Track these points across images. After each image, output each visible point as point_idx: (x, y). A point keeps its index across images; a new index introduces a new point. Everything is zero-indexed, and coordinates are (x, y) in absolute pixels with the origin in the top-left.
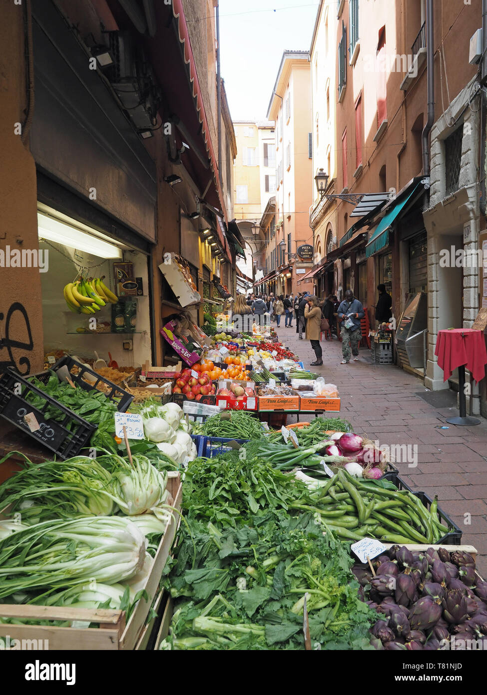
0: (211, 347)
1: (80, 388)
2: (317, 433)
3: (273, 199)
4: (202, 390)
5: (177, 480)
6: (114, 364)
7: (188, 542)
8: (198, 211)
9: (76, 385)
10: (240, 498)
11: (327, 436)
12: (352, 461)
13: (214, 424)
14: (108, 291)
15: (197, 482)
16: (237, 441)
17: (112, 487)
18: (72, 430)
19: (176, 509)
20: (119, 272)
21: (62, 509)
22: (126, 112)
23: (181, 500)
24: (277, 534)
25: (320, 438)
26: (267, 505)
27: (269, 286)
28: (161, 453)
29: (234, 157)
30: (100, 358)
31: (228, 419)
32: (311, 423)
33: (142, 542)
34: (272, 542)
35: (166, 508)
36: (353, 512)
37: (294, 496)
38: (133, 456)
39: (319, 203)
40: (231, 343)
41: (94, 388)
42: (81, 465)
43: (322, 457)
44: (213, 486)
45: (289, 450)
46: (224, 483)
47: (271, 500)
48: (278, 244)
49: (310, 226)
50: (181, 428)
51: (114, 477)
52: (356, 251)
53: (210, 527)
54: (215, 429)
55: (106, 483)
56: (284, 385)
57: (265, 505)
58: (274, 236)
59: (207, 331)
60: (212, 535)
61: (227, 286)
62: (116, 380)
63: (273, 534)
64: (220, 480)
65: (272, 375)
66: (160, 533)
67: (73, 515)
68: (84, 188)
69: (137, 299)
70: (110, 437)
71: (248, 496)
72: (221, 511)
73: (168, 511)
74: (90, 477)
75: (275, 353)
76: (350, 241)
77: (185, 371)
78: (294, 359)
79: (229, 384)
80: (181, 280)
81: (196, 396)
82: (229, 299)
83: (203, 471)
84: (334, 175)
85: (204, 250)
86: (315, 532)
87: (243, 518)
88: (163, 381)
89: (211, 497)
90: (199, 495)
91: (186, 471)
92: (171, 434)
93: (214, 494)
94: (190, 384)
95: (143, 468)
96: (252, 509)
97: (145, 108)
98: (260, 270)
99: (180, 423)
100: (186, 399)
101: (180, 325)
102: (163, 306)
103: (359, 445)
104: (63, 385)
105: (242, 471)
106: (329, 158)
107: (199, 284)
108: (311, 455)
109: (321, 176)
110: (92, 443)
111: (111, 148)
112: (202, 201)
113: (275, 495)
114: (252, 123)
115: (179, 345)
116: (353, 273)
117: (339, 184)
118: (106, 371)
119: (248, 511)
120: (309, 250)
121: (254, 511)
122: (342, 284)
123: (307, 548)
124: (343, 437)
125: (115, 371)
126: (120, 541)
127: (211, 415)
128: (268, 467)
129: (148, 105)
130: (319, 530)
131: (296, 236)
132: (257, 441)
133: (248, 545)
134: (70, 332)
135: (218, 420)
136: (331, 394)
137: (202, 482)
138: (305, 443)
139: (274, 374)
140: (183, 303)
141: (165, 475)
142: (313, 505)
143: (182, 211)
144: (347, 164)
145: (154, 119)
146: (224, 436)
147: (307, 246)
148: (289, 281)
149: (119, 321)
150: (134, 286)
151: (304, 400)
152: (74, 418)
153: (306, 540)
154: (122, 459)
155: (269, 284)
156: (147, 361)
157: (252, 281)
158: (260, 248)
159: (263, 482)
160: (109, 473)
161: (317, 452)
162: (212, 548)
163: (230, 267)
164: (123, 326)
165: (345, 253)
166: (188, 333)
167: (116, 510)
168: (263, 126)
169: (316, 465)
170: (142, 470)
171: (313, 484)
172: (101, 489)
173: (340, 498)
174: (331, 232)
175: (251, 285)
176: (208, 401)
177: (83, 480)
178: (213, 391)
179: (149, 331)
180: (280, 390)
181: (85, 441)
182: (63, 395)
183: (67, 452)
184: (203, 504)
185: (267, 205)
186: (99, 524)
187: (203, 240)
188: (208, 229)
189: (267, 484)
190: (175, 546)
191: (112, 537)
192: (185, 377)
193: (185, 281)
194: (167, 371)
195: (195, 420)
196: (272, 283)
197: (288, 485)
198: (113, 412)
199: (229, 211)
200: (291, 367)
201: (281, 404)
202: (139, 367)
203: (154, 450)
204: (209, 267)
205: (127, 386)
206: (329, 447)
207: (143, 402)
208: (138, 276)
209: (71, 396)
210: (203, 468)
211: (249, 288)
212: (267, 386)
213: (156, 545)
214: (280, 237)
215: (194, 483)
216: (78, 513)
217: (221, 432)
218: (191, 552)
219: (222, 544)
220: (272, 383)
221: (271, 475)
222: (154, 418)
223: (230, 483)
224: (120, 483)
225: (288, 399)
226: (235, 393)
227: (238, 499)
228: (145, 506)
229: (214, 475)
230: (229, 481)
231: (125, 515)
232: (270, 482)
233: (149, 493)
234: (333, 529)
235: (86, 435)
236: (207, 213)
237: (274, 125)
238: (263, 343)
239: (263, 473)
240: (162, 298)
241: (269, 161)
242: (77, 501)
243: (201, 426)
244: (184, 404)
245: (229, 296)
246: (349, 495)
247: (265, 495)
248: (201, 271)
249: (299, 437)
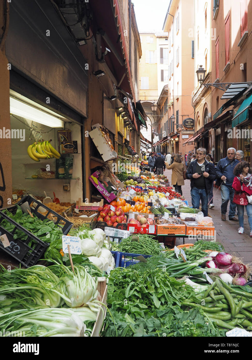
0: (123, 189)
1: (37, 217)
2: (199, 252)
3: (166, 86)
4: (118, 219)
5: (104, 283)
6: (57, 201)
7: (112, 327)
8: (115, 95)
9: (34, 215)
10: (147, 297)
11: (206, 254)
12: (225, 272)
13: (127, 244)
14: (53, 149)
15: (117, 284)
16: (143, 256)
17: (60, 287)
18: (32, 246)
19: (103, 304)
20: (61, 137)
21: (26, 302)
22: (68, 27)
23: (106, 298)
24: (174, 324)
25: (201, 255)
26: (166, 303)
27: (163, 147)
28: (91, 264)
29: (140, 58)
30: (48, 196)
31: (136, 240)
32: (195, 244)
33: (82, 327)
34: (171, 329)
35: (97, 303)
36: (226, 309)
37: (185, 296)
38: (74, 266)
39: (199, 89)
40: (137, 187)
41: (45, 218)
42: (39, 271)
43: (203, 269)
44: (128, 288)
45: (180, 264)
46: (136, 286)
47: (168, 298)
48: (169, 118)
49: (192, 105)
50: (104, 246)
51: (61, 281)
52: (224, 123)
53: (127, 317)
54: (128, 248)
55: (56, 284)
56: (174, 217)
57: (165, 302)
58: (167, 112)
59: (120, 178)
60: (128, 322)
61: (134, 147)
62: (58, 211)
63: (172, 323)
64: (133, 284)
65: (166, 209)
66: (93, 321)
67: (33, 306)
68: (40, 80)
69: (73, 156)
70: (58, 252)
71: (152, 296)
72: (134, 306)
73: (98, 305)
74: (45, 280)
75: (168, 194)
76: (220, 116)
77: (106, 206)
78: (181, 199)
79: (136, 216)
80: (104, 143)
81: (113, 223)
82: (135, 156)
83: (121, 277)
84: (209, 70)
85: (119, 121)
86: (201, 322)
87: (149, 311)
88: (91, 213)
89: (127, 296)
90: (118, 294)
91: (109, 277)
92: (98, 250)
93: (129, 294)
94: (109, 215)
95: (81, 275)
96: (156, 305)
97: (81, 24)
98: (157, 136)
99: (104, 243)
100: (106, 225)
101: (102, 174)
102: (91, 160)
103: (230, 261)
104: (25, 215)
105: (148, 278)
106: (206, 58)
107: (115, 145)
108: (195, 267)
109: (201, 71)
110: (45, 256)
111: (58, 52)
112: (118, 88)
113: (172, 295)
114: (152, 34)
115: (102, 188)
116: (222, 139)
117: (213, 76)
118: (52, 205)
119: (153, 306)
120: (191, 122)
121: (157, 307)
122: (215, 146)
123: (196, 334)
124: (218, 255)
125: (58, 205)
126: (67, 326)
127: (124, 237)
128: (166, 276)
129: (84, 23)
130: (203, 321)
131: (182, 112)
132: (157, 256)
133: (154, 330)
134: (27, 178)
135: (130, 241)
136: (208, 224)
137: (121, 285)
138: (190, 259)
139: (168, 209)
140: (105, 158)
141: (96, 280)
142: (199, 303)
143: (105, 95)
144: (219, 62)
145: (88, 33)
146: (134, 252)
147: (190, 119)
148: (177, 143)
149: (61, 171)
150: (72, 146)
151: (189, 227)
152: (34, 238)
153: (195, 328)
154: (67, 268)
155: (163, 145)
156: (80, 199)
157: (151, 143)
158: (157, 120)
159: (163, 286)
160: (57, 277)
161: (199, 265)
162: (129, 332)
163: (136, 133)
164: (64, 174)
165: (217, 124)
166: (108, 179)
167: (63, 303)
168: (160, 36)
169: (199, 275)
170: (81, 276)
171: (198, 288)
172: (53, 289)
173: (218, 299)
174: (207, 109)
175: (150, 146)
176: (122, 227)
177: (40, 282)
178: (125, 220)
179: (81, 178)
180: (172, 220)
181: (41, 254)
182: (26, 222)
183: (29, 262)
184: (121, 301)
185: (162, 91)
186: (52, 313)
187: (118, 115)
188: (121, 107)
189: (166, 287)
190: (103, 330)
191: (62, 323)
192: (106, 210)
193: (106, 143)
194: (94, 205)
195: (113, 241)
196: (165, 145)
197: (180, 288)
198: (60, 235)
199: (136, 95)
200: (179, 204)
201: (173, 230)
202: (74, 202)
203: (87, 261)
204: (122, 133)
205: (66, 216)
206: (208, 262)
207: (78, 227)
208: (74, 139)
209: (31, 223)
210: (121, 275)
211: (149, 148)
212: (163, 217)
213: (91, 329)
214: (171, 113)
215: (115, 285)
216: (36, 305)
217: (131, 249)
218: (114, 334)
219: (135, 329)
220: (167, 215)
221: (169, 281)
222: (86, 239)
223: (140, 286)
224: (65, 285)
225: (178, 227)
226: (140, 222)
227: (146, 297)
228: (83, 301)
229: (129, 280)
230: (139, 285)
231: (69, 307)
232: (168, 286)
233: (85, 292)
234: (213, 321)
235: (42, 251)
236: (121, 96)
237: (168, 35)
238: (159, 187)
239: (163, 279)
240: (90, 155)
241: (164, 60)
242: (36, 297)
243: (117, 245)
244: (105, 229)
245: (136, 154)
246: (224, 297)
247: (164, 295)
248: (116, 136)
249: (186, 254)
